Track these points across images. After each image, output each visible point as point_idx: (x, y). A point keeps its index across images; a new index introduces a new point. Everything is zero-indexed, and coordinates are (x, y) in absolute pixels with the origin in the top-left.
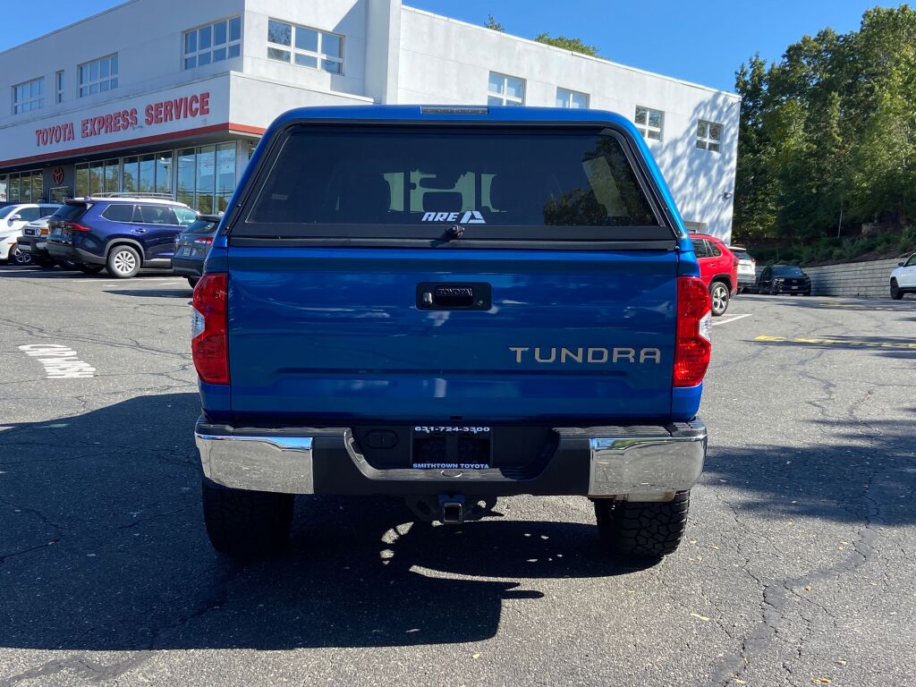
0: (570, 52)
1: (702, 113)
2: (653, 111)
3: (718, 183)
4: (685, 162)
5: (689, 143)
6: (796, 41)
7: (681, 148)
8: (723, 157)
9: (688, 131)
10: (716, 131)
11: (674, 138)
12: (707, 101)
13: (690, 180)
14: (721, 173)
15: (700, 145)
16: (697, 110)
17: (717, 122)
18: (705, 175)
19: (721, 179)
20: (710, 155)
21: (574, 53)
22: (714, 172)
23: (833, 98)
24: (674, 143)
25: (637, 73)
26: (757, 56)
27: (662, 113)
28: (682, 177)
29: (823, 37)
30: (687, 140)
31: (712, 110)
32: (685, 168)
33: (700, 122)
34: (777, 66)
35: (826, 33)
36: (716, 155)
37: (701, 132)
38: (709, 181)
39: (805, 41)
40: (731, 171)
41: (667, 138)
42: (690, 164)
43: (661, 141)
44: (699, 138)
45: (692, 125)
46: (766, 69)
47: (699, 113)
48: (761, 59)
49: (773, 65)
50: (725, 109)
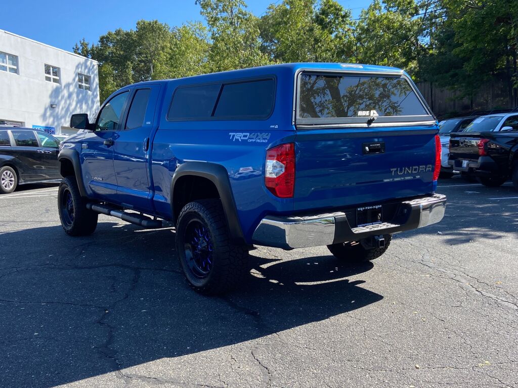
0: (4, 31)
1: (80, 70)
2: (54, 68)
3: (92, 107)
4: (74, 96)
5: (76, 86)
6: (105, 34)
7: (72, 88)
8: (93, 94)
9: (74, 80)
10: (87, 80)
11: (67, 82)
12: (82, 63)
13: (78, 105)
14: (93, 102)
15: (80, 86)
16: (77, 67)
17: (88, 75)
18: (85, 103)
19: (93, 105)
20: (87, 93)
21: (6, 32)
22: (90, 102)
23: (128, 64)
24: (68, 85)
25: (43, 46)
26: (84, 40)
27: (59, 69)
28: (74, 104)
29: (118, 33)
30: (74, 84)
31: (85, 69)
32: (75, 99)
33: (79, 74)
34: (95, 46)
35: (119, 31)
36: (89, 92)
37: (80, 80)
38: (88, 106)
39: (109, 34)
40: (98, 101)
41: (64, 82)
42: (78, 96)
43: (60, 83)
44: (80, 83)
45: (76, 76)
46: (89, 47)
47: (78, 69)
48: (86, 42)
49: (93, 46)
50: (91, 68)
